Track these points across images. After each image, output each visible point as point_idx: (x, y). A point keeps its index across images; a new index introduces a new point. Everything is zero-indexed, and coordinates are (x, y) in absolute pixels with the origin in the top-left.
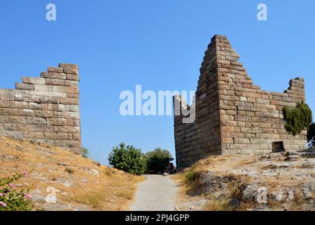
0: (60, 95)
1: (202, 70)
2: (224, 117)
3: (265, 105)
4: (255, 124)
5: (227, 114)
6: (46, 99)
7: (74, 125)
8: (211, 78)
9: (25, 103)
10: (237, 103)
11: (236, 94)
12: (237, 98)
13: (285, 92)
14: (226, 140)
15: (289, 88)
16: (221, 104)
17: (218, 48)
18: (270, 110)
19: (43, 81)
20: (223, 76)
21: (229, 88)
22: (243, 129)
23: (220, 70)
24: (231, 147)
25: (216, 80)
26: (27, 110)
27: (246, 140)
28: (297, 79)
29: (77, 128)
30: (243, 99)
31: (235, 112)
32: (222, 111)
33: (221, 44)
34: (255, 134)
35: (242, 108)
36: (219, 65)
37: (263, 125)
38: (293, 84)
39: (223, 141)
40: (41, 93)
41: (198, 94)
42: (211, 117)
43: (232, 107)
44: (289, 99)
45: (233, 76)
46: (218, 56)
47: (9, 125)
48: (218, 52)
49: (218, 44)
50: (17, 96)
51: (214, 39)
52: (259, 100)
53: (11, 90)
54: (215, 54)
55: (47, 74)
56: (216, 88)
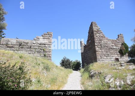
0: (47, 42)
1: (89, 33)
2: (97, 49)
3: (110, 44)
4: (108, 51)
5: (98, 47)
6: (43, 43)
7: (50, 52)
8: (92, 35)
9: (36, 45)
10: (101, 43)
11: (100, 41)
12: (100, 42)
13: (117, 39)
14: (98, 57)
15: (118, 38)
16: (96, 44)
17: (93, 26)
18: (112, 46)
19: (42, 37)
20: (95, 34)
21: (97, 38)
22: (104, 53)
23: (94, 32)
24: (100, 60)
25: (93, 36)
26: (36, 47)
27: (105, 57)
28: (121, 34)
29: (51, 53)
30: (102, 42)
31: (100, 47)
32: (96, 47)
33: (94, 25)
34: (108, 55)
35: (103, 45)
36: (94, 31)
37: (111, 51)
38: (119, 36)
39: (97, 57)
40: (41, 41)
41: (88, 41)
42: (93, 48)
43: (99, 45)
44: (119, 42)
45: (99, 34)
46: (93, 28)
47: (30, 52)
48: (93, 27)
49: (93, 24)
50: (34, 42)
51: (92, 23)
52: (108, 42)
53: (32, 40)
54: (92, 28)
55: (43, 35)
56: (94, 39)
